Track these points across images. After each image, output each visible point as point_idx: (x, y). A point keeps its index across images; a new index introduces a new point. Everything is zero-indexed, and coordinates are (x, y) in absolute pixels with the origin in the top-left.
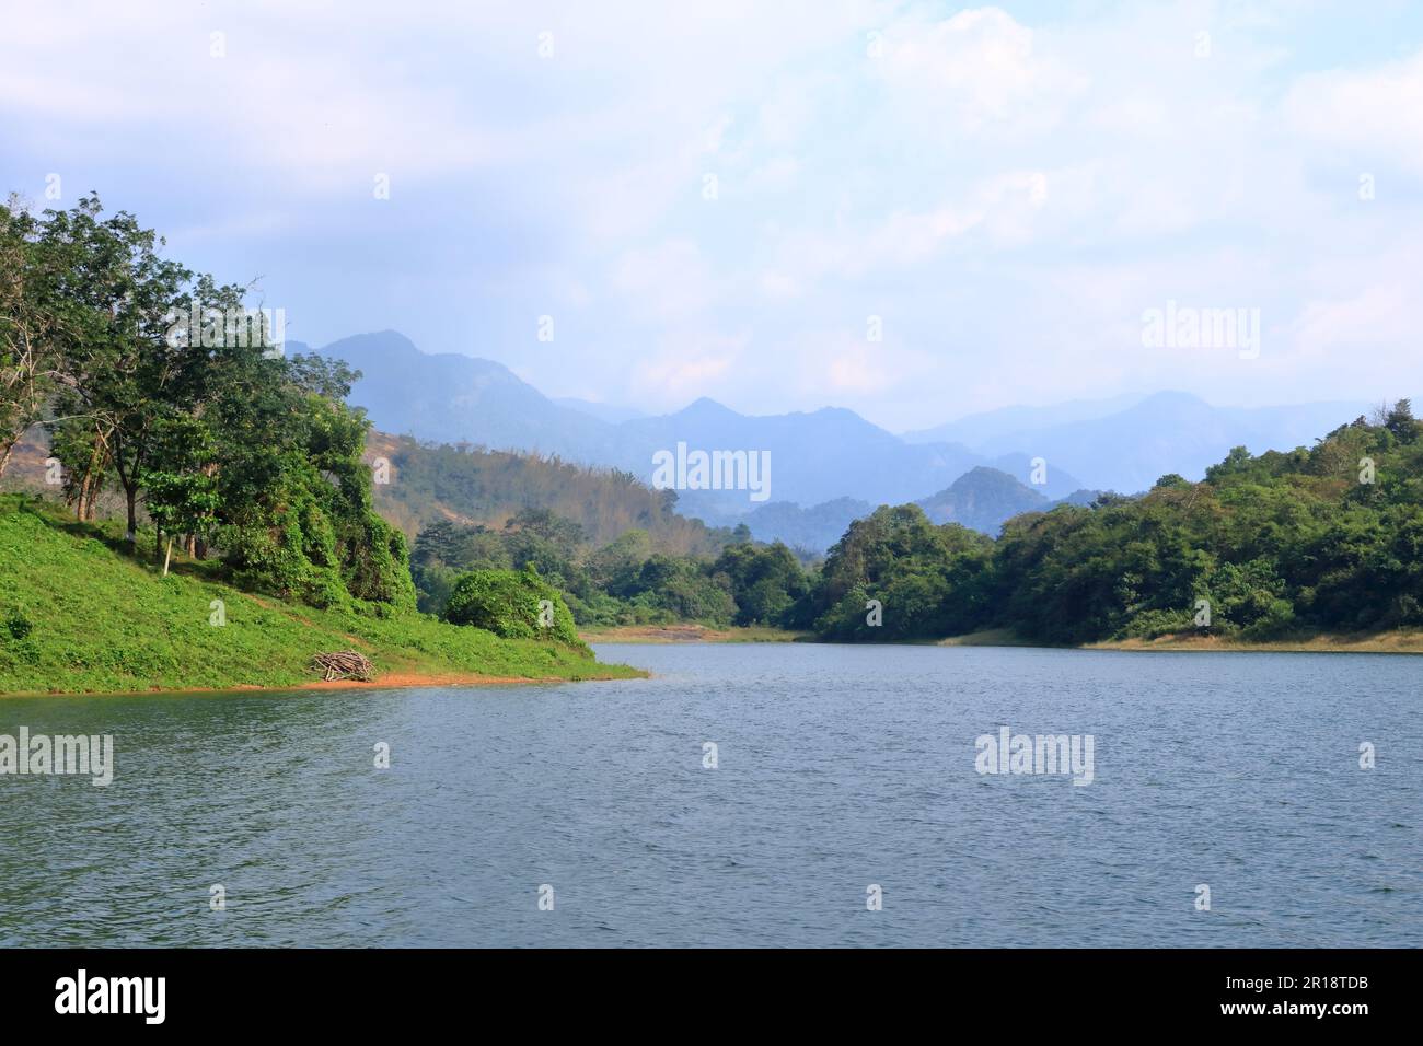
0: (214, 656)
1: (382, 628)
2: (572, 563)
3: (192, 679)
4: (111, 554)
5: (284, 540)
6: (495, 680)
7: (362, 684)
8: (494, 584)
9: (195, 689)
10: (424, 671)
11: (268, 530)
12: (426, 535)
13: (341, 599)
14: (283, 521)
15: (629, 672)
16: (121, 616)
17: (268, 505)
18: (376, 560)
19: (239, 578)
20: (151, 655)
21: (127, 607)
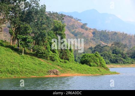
0: (28, 71)
1: (64, 65)
2: (123, 52)
3: (23, 75)
4: (12, 51)
5: (47, 48)
6: (85, 75)
7: (57, 76)
8: (89, 56)
9: (23, 77)
10: (71, 73)
11: (43, 46)
12: (96, 47)
13: (57, 59)
14: (46, 44)
15: (115, 73)
16: (10, 63)
17: (44, 41)
18: (66, 52)
19: (39, 55)
20: (15, 70)
21: (11, 61)
